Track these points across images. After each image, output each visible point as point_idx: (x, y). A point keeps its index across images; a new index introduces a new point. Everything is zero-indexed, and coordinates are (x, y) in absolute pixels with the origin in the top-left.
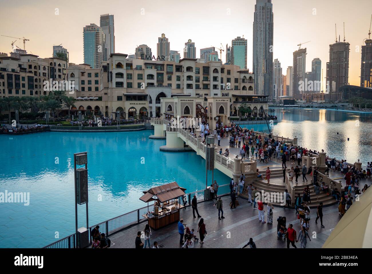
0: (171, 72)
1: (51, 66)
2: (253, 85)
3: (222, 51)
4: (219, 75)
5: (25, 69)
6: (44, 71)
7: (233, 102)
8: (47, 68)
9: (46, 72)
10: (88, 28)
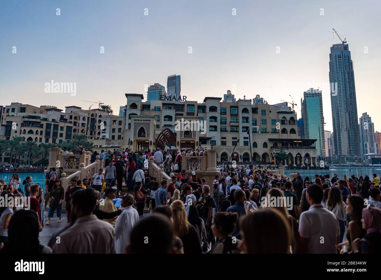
0: (192, 113)
1: (92, 117)
2: (296, 128)
3: (295, 105)
4: (250, 115)
5: (67, 120)
6: (83, 122)
7: (270, 148)
8: (86, 118)
9: (86, 122)
10: (152, 88)
